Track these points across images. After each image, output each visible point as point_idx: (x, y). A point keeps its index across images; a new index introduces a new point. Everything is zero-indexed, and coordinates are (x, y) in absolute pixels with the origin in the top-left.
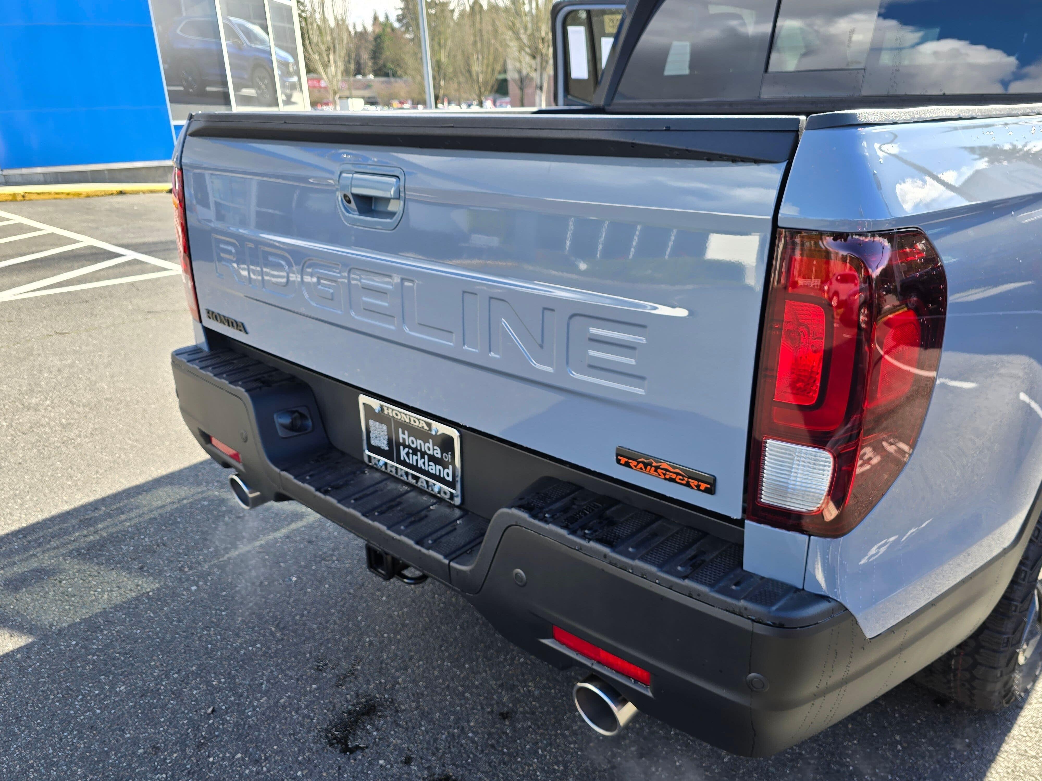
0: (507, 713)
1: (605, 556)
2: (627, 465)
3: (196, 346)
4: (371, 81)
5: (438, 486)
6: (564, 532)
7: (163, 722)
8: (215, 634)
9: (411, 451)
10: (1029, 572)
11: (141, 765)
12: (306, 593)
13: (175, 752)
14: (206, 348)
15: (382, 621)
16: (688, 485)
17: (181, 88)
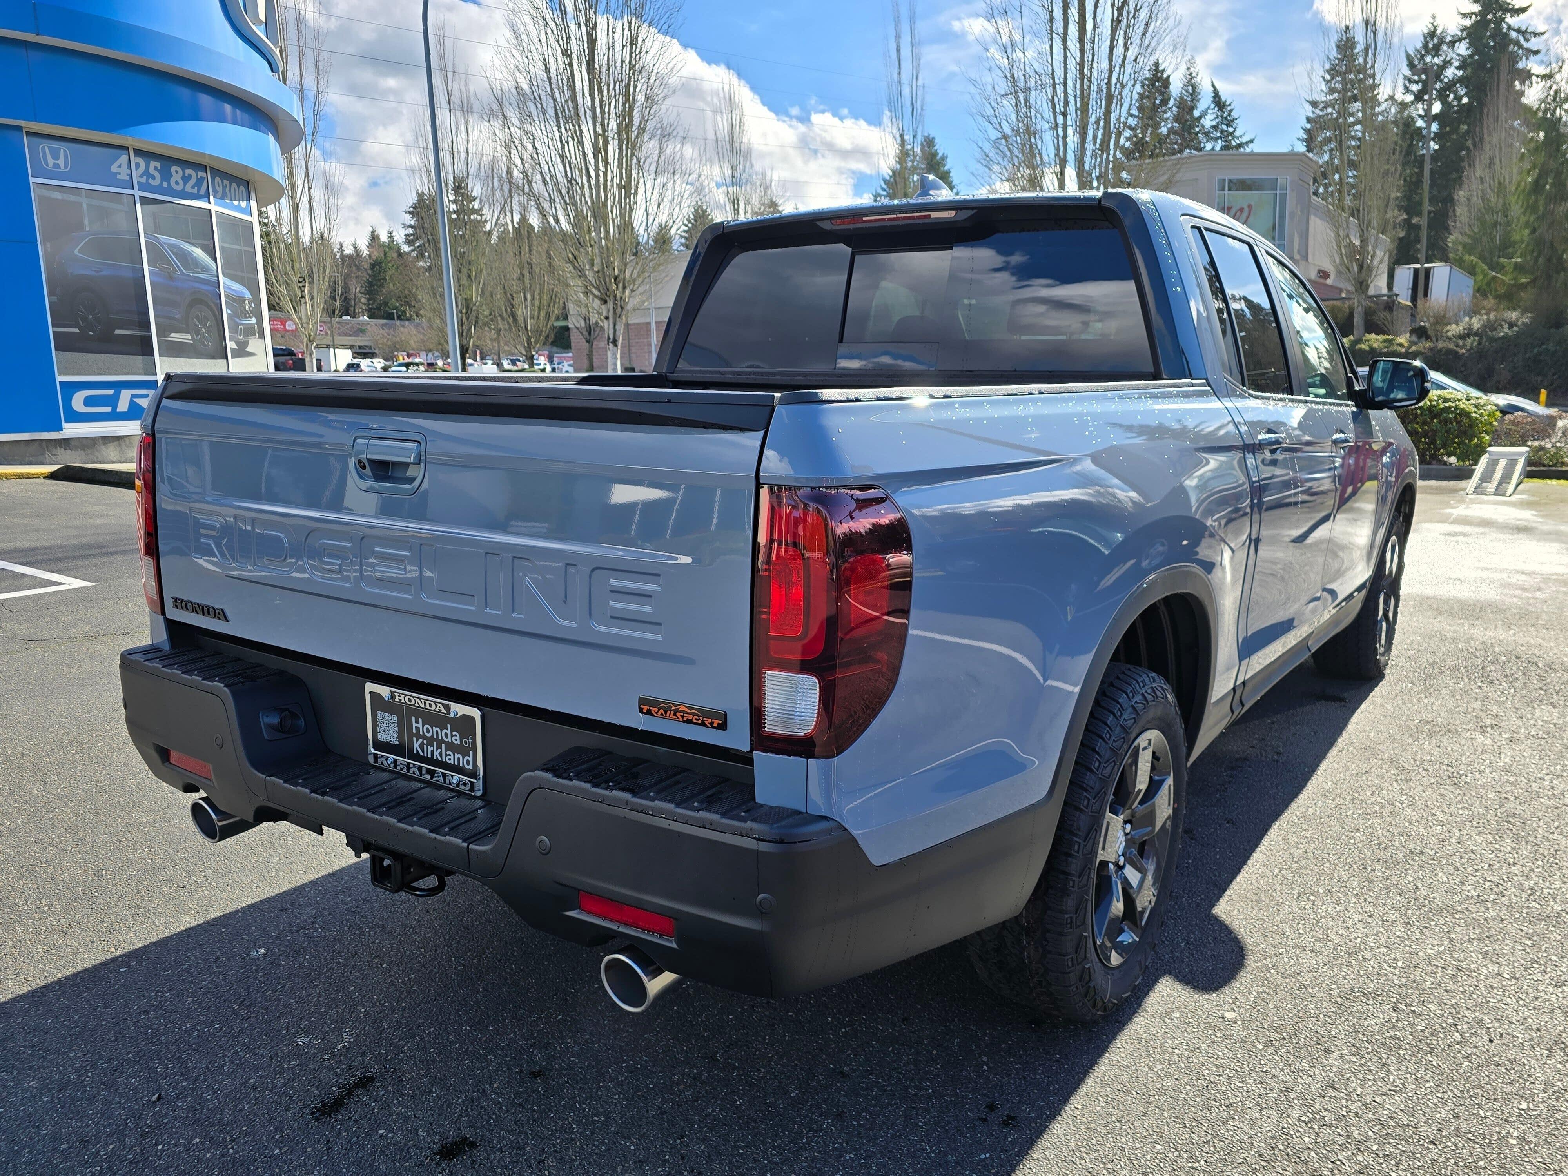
0: (540, 1071)
1: (627, 803)
2: (649, 713)
3: (153, 645)
4: (363, 323)
5: (456, 777)
6: (587, 786)
7: (92, 1114)
8: (157, 1018)
9: (425, 742)
10: (1082, 844)
11: (65, 1160)
12: (278, 966)
13: (112, 1144)
14: (167, 647)
15: (382, 990)
16: (703, 724)
17: (77, 330)
